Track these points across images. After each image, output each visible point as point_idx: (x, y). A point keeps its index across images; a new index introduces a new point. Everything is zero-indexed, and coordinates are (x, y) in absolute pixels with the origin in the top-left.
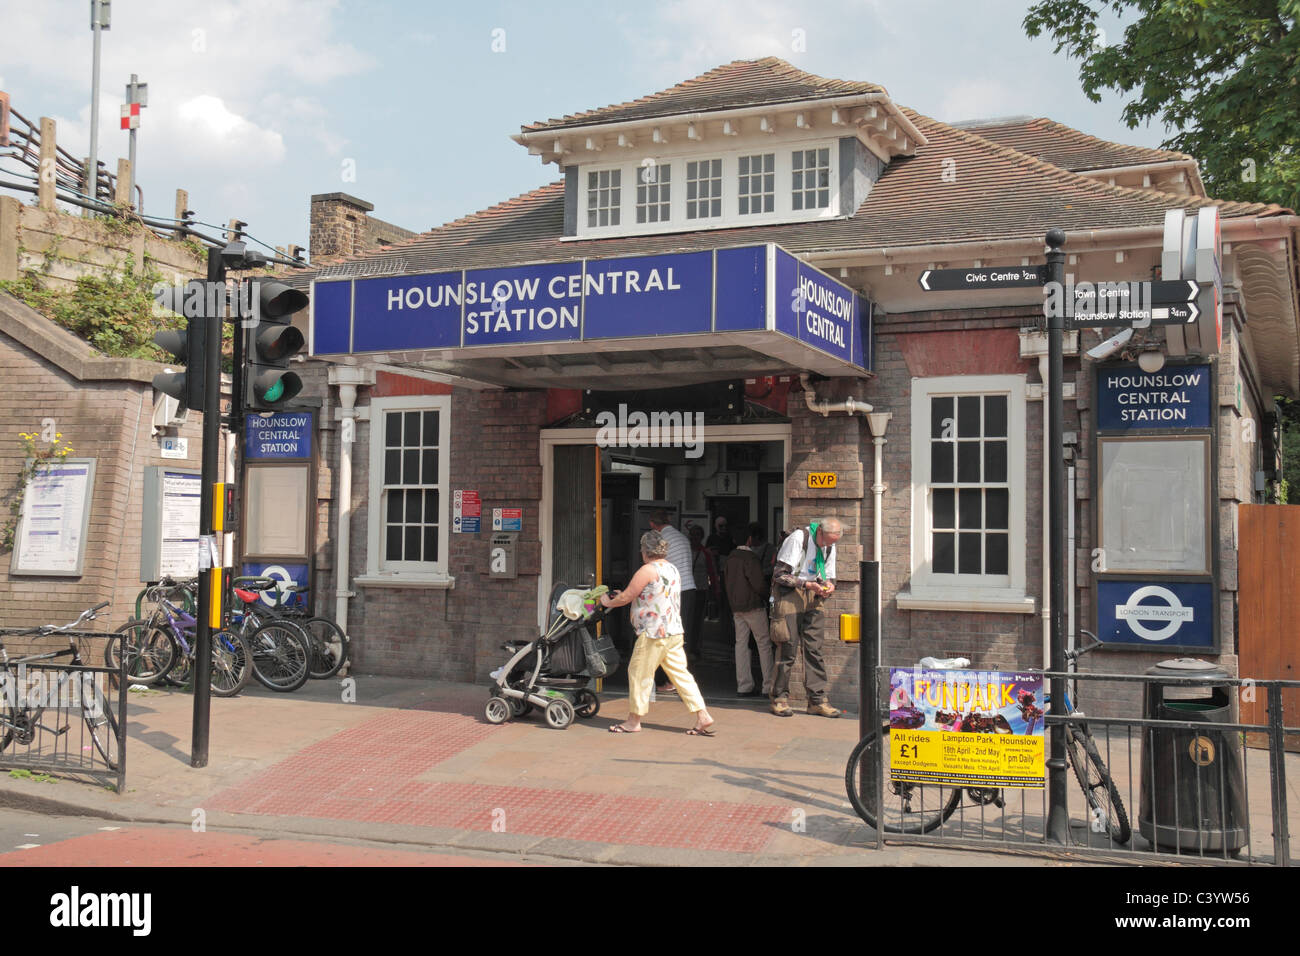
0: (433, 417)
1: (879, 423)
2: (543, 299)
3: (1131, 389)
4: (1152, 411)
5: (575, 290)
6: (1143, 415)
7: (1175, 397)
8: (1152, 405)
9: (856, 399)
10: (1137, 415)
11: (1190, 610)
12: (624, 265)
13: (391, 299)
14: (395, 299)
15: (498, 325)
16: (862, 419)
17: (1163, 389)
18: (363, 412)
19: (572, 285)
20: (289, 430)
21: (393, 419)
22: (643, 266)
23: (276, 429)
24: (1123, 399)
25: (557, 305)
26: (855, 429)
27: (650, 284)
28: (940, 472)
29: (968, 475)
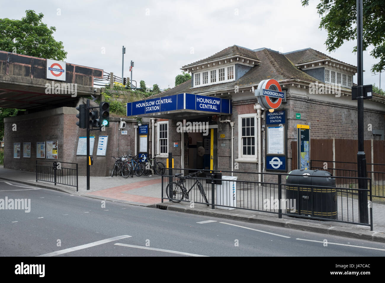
0: (166, 125)
1: (232, 124)
2: (155, 105)
3: (272, 116)
4: (275, 120)
5: (159, 103)
6: (274, 121)
7: (279, 117)
8: (275, 119)
9: (227, 119)
10: (273, 121)
11: (282, 162)
12: (165, 98)
14: (137, 106)
15: (150, 110)
16: (229, 123)
17: (277, 116)
18: (156, 124)
19: (159, 102)
20: (145, 128)
21: (161, 125)
22: (167, 98)
23: (143, 128)
24: (271, 118)
26: (228, 126)
27: (168, 101)
28: (243, 134)
29: (248, 134)
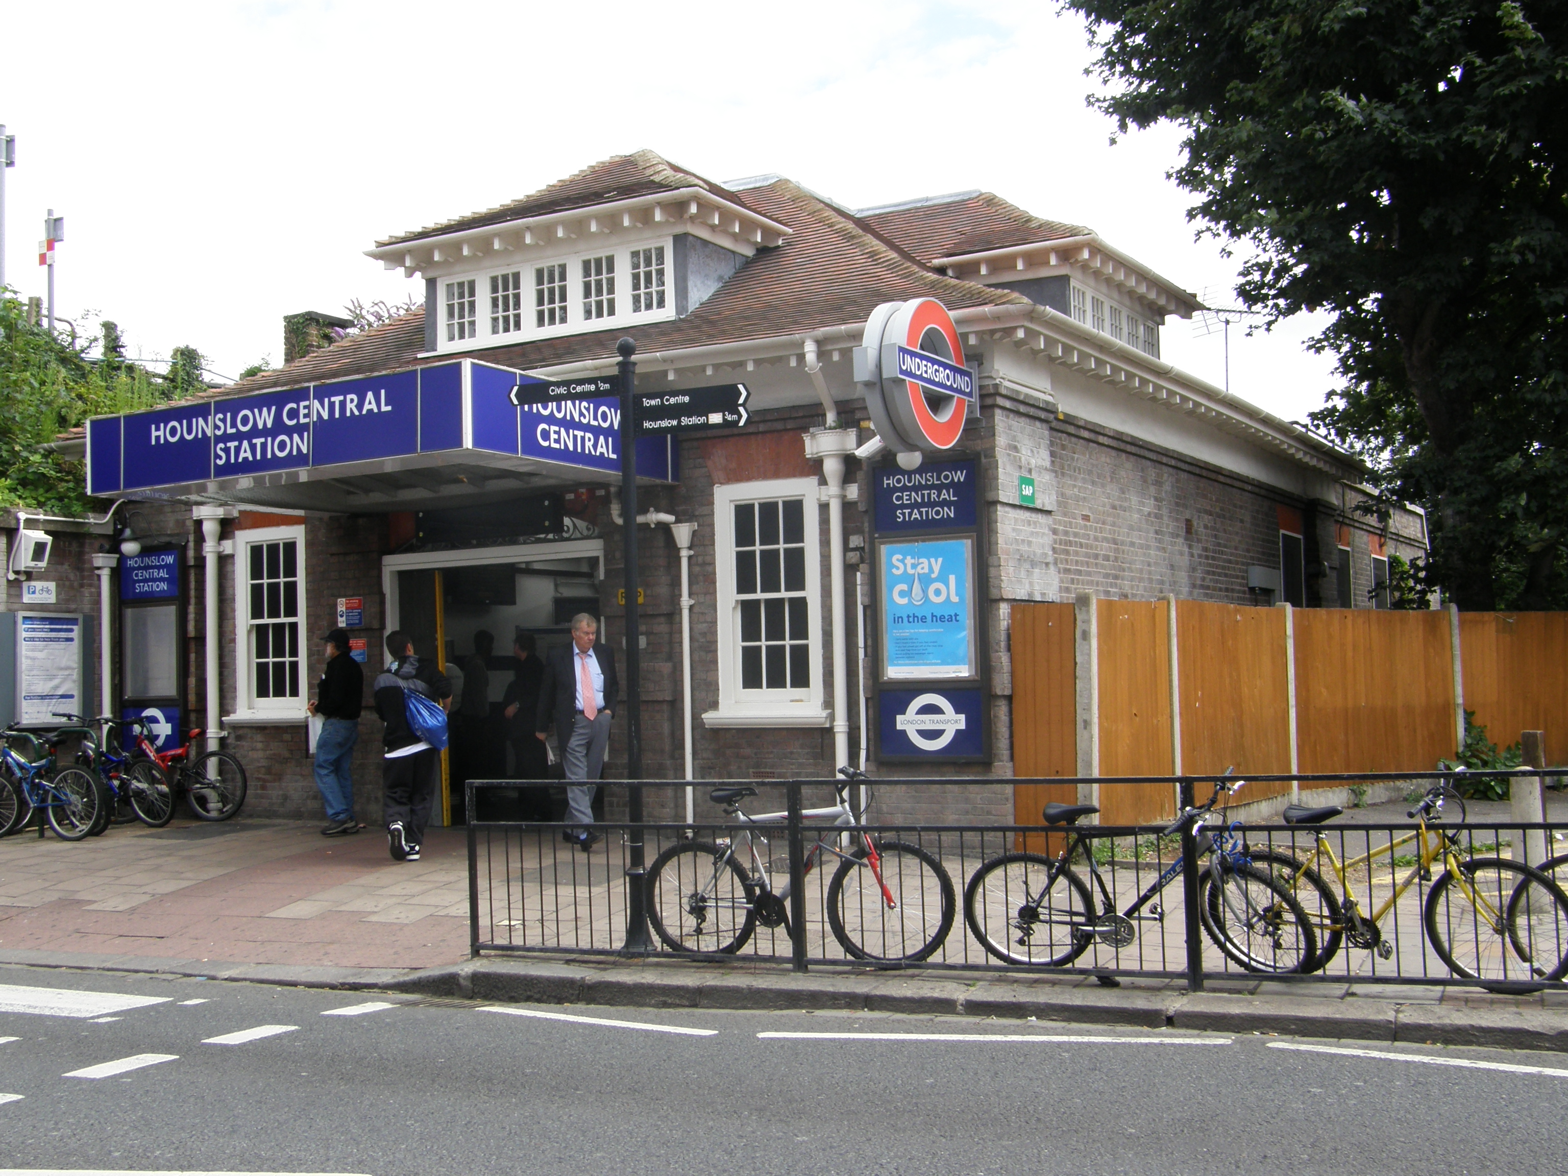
0: (290, 547)
1: (683, 534)
2: (279, 428)
3: (904, 488)
4: (924, 510)
5: (306, 416)
6: (916, 515)
7: (944, 495)
8: (923, 504)
9: (658, 510)
10: (910, 514)
11: (962, 717)
12: (343, 389)
13: (154, 434)
14: (159, 434)
15: (242, 455)
16: (665, 528)
17: (933, 487)
18: (227, 547)
19: (303, 412)
20: (159, 568)
21: (256, 551)
22: (360, 389)
23: (147, 568)
24: (898, 498)
25: (289, 431)
26: (660, 541)
27: (367, 407)
28: (745, 583)
29: (771, 584)
